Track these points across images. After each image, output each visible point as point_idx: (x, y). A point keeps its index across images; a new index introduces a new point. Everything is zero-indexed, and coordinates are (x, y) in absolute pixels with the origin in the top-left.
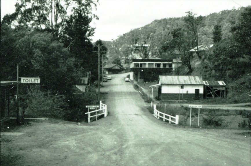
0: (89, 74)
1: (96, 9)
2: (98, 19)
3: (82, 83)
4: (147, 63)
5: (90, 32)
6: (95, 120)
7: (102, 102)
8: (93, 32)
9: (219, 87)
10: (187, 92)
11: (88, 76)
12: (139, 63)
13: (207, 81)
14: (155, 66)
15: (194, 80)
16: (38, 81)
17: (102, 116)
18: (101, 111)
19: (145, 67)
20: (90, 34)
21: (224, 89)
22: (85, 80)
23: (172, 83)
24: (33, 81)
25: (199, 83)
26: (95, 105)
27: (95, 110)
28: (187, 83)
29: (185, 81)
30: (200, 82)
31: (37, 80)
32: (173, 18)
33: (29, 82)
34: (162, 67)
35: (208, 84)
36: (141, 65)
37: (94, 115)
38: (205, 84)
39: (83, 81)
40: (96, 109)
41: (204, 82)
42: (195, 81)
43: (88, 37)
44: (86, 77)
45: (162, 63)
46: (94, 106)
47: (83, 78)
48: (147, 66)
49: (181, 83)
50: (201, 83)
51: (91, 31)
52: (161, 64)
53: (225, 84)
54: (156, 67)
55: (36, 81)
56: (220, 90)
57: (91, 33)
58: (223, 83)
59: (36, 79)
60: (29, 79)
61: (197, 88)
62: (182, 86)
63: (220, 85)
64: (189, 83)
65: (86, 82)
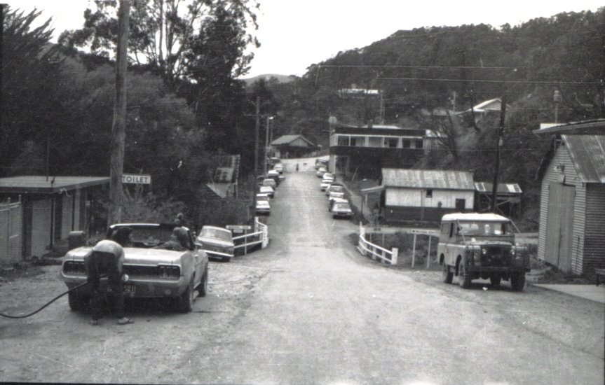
0: (237, 160)
1: (255, 26)
2: (258, 45)
3: (221, 178)
4: (367, 136)
5: (242, 67)
6: (243, 254)
7: (260, 220)
8: (248, 66)
9: (508, 196)
10: (440, 204)
11: (233, 165)
12: (350, 135)
13: (482, 184)
14: (385, 143)
15: (456, 179)
16: (147, 180)
17: (259, 247)
18: (257, 238)
19: (363, 146)
20: (242, 71)
21: (518, 200)
22: (226, 173)
23: (408, 185)
24: (139, 179)
25: (465, 186)
26: (244, 224)
27: (243, 234)
28: (439, 187)
29: (435, 181)
30: (467, 184)
31: (146, 178)
32: (442, 27)
33: (132, 182)
34: (400, 146)
35: (484, 190)
36: (354, 140)
37: (241, 244)
38: (478, 189)
39: (222, 175)
40: (246, 232)
41: (476, 184)
42: (458, 182)
43: (237, 76)
44: (230, 166)
45: (401, 138)
46: (241, 227)
47: (223, 170)
48: (367, 144)
49: (427, 186)
50: (468, 188)
51: (242, 64)
52: (398, 139)
53: (520, 191)
54: (388, 146)
55: (144, 180)
56: (509, 203)
57: (244, 68)
58: (516, 189)
59: (144, 177)
60: (132, 177)
61: (460, 196)
62: (429, 192)
63: (510, 193)
64: (445, 186)
65: (229, 177)
